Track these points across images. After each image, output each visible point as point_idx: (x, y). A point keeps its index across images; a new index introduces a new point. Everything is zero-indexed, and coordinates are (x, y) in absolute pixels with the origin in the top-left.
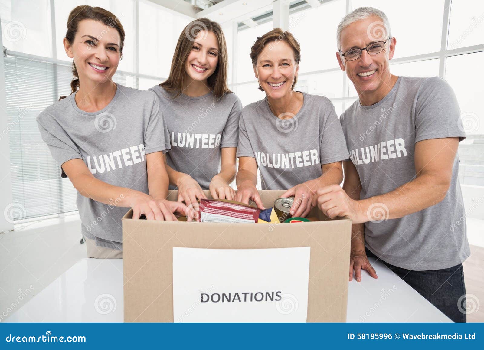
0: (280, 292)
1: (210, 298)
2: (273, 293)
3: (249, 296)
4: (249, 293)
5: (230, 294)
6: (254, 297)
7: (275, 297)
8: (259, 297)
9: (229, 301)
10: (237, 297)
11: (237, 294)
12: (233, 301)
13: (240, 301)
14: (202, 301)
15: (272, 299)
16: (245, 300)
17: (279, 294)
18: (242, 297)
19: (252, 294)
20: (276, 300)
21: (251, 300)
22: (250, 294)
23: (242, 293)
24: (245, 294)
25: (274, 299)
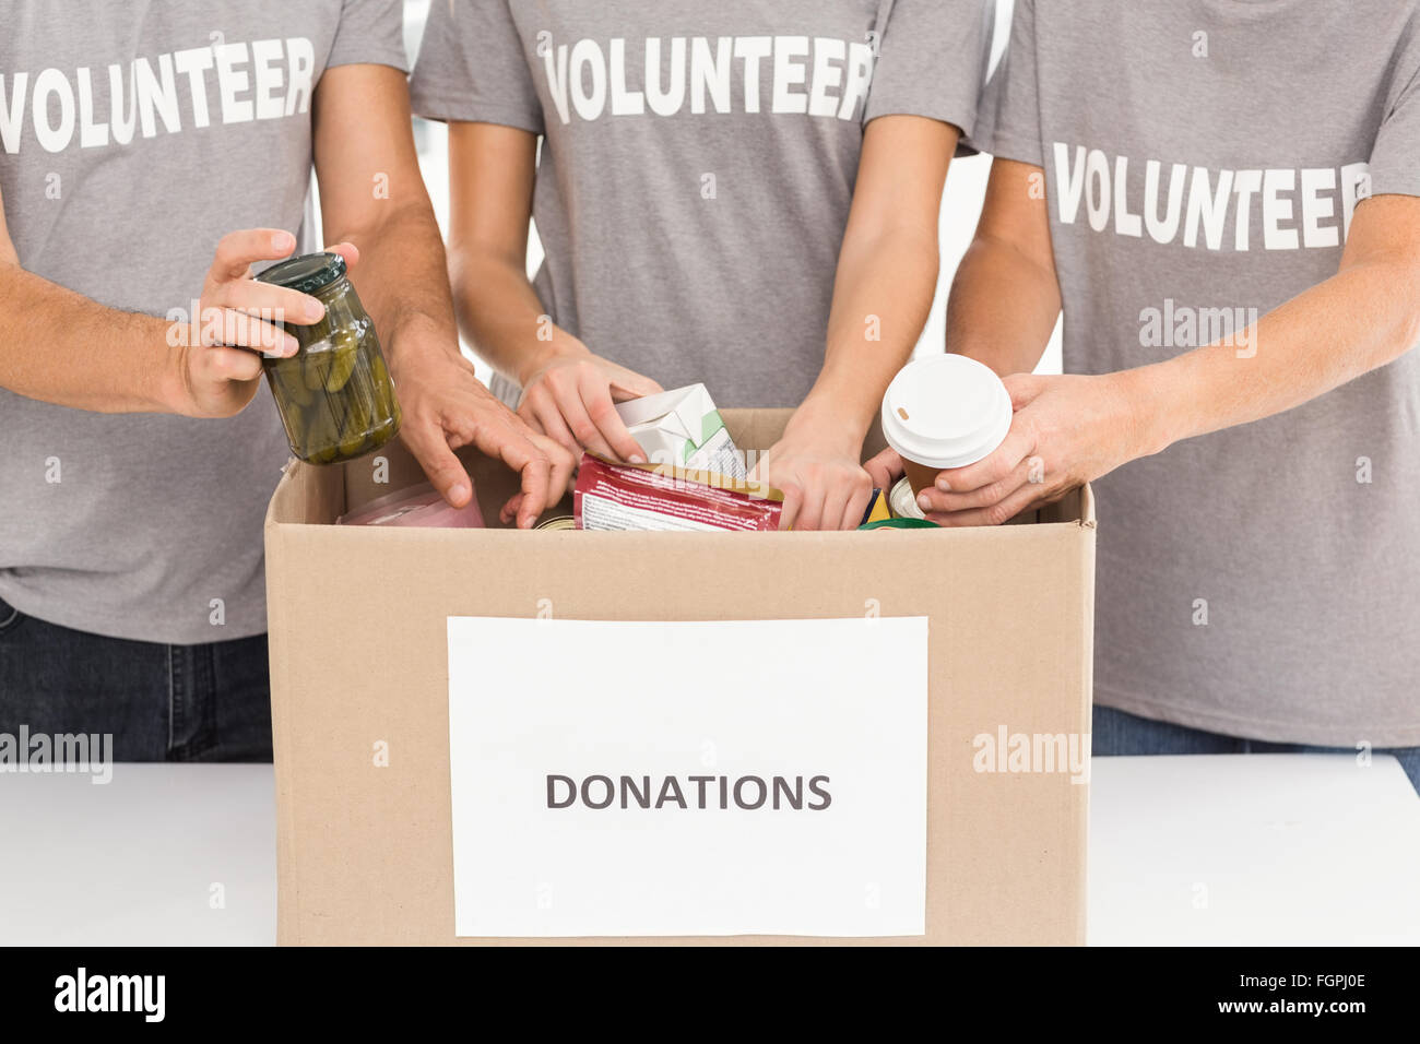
0: (826, 779)
1: (579, 792)
2: (799, 780)
3: (713, 790)
4: (712, 779)
5: (647, 780)
6: (731, 793)
7: (809, 797)
8: (750, 793)
9: (645, 803)
10: (671, 792)
11: (671, 780)
12: (659, 805)
13: (683, 805)
14: (552, 804)
15: (797, 804)
16: (702, 804)
17: (820, 785)
18: (690, 791)
19: (723, 780)
20: (812, 806)
21: (724, 805)
22: (718, 780)
23: (691, 779)
24: (702, 781)
25: (805, 804)
